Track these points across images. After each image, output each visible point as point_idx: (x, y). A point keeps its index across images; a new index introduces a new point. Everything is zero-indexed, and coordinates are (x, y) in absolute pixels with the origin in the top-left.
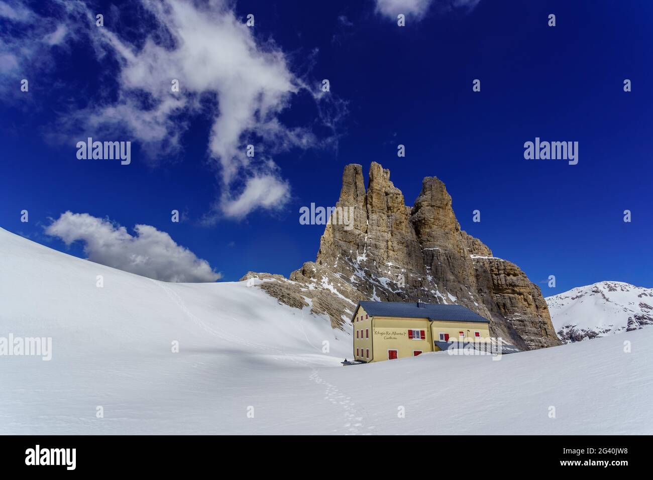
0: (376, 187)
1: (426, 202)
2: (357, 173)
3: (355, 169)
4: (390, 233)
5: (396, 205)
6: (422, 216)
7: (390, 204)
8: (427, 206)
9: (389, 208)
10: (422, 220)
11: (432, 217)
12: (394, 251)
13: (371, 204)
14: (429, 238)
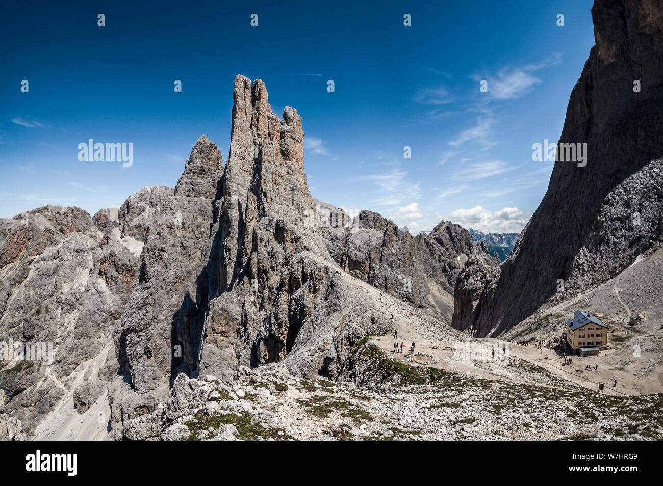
0: (262, 109)
1: (289, 134)
2: (246, 87)
3: (245, 82)
4: (272, 163)
5: (275, 133)
6: (285, 146)
7: (271, 131)
8: (290, 137)
9: (269, 135)
10: (285, 151)
11: (292, 150)
12: (276, 184)
13: (257, 127)
14: (289, 170)
